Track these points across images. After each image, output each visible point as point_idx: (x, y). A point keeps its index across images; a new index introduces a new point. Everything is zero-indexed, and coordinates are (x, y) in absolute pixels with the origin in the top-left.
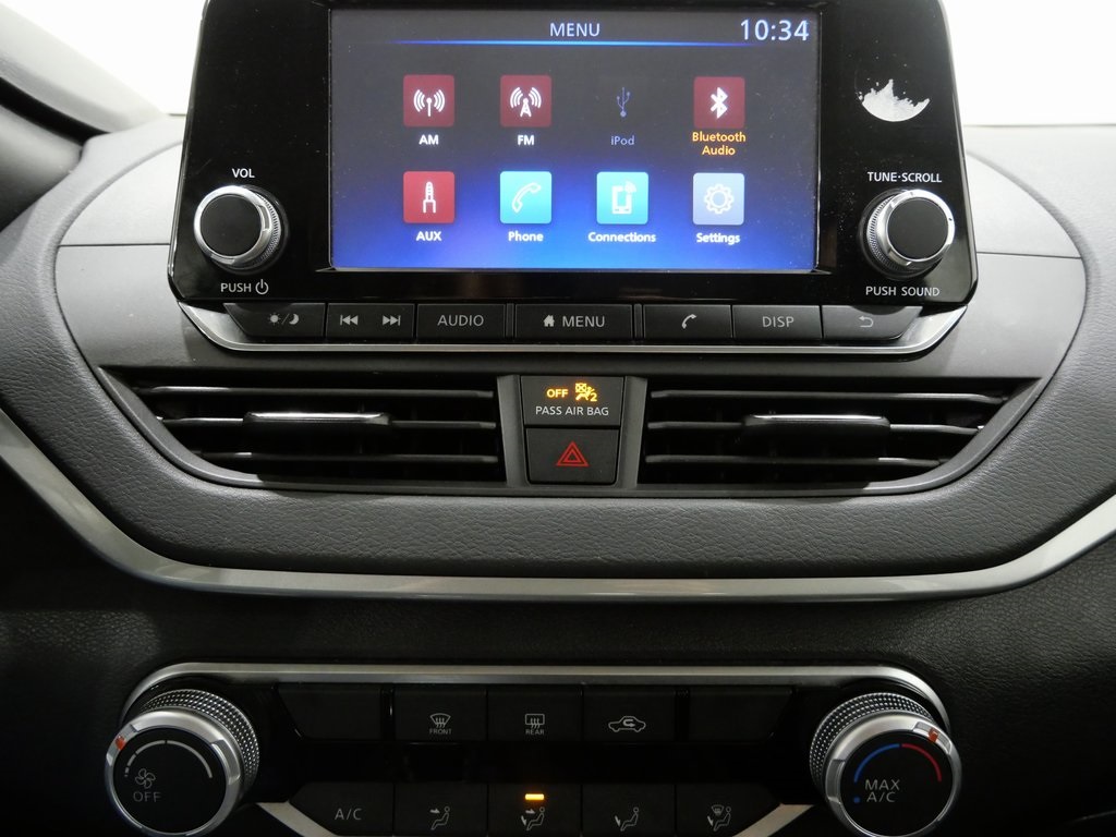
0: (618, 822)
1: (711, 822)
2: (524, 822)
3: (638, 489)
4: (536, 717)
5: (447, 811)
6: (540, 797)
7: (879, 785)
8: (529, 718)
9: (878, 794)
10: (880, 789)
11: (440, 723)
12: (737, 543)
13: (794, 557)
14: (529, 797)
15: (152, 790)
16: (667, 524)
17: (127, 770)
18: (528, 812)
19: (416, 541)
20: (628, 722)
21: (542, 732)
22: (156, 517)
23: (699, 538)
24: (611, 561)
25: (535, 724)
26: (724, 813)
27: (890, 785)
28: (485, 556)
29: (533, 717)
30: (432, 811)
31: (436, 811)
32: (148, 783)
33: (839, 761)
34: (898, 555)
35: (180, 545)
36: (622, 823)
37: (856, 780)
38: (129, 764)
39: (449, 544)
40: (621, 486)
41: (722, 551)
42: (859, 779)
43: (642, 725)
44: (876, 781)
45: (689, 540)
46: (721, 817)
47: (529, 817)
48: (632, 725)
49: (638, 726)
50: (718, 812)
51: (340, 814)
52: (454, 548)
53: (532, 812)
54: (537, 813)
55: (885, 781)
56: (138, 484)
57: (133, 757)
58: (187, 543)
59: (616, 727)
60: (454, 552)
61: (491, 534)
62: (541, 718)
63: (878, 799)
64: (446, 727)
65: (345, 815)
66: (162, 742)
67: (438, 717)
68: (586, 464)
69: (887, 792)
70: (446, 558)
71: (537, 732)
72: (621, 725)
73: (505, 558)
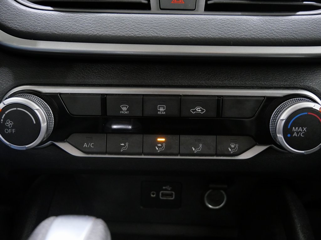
0: (194, 149)
1: (230, 150)
2: (157, 149)
3: (204, 12)
4: (162, 107)
5: (127, 144)
6: (163, 140)
7: (298, 129)
8: (159, 107)
9: (298, 133)
10: (299, 131)
11: (124, 109)
12: (244, 31)
13: (268, 37)
14: (159, 140)
15: (12, 128)
16: (216, 23)
17: (2, 120)
18: (158, 145)
19: (115, 29)
20: (198, 109)
21: (164, 113)
22: (10, 20)
23: (229, 28)
24: (193, 37)
25: (162, 110)
26: (235, 146)
27: (303, 129)
28: (142, 35)
29: (161, 107)
30: (121, 144)
31: (123, 144)
32: (10, 125)
33: (282, 120)
34: (310, 36)
35: (20, 31)
36: (195, 150)
37: (289, 127)
38: (3, 118)
39: (128, 30)
40: (197, 11)
41: (238, 34)
42: (290, 126)
43: (204, 111)
44: (297, 128)
45: (225, 29)
46: (234, 148)
47: (158, 147)
48: (200, 110)
49: (202, 111)
50: (233, 146)
51: (85, 145)
52: (130, 32)
53: (160, 145)
54: (162, 145)
55: (300, 128)
56: (2, 8)
57: (4, 115)
58: (22, 29)
59: (193, 111)
60: (130, 33)
61: (145, 26)
62: (164, 107)
63: (297, 135)
64: (127, 111)
65: (88, 146)
66: (15, 109)
67: (124, 106)
68: (183, 3)
69: (301, 132)
70: (127, 35)
71: (162, 113)
72: (196, 110)
73: (150, 36)
